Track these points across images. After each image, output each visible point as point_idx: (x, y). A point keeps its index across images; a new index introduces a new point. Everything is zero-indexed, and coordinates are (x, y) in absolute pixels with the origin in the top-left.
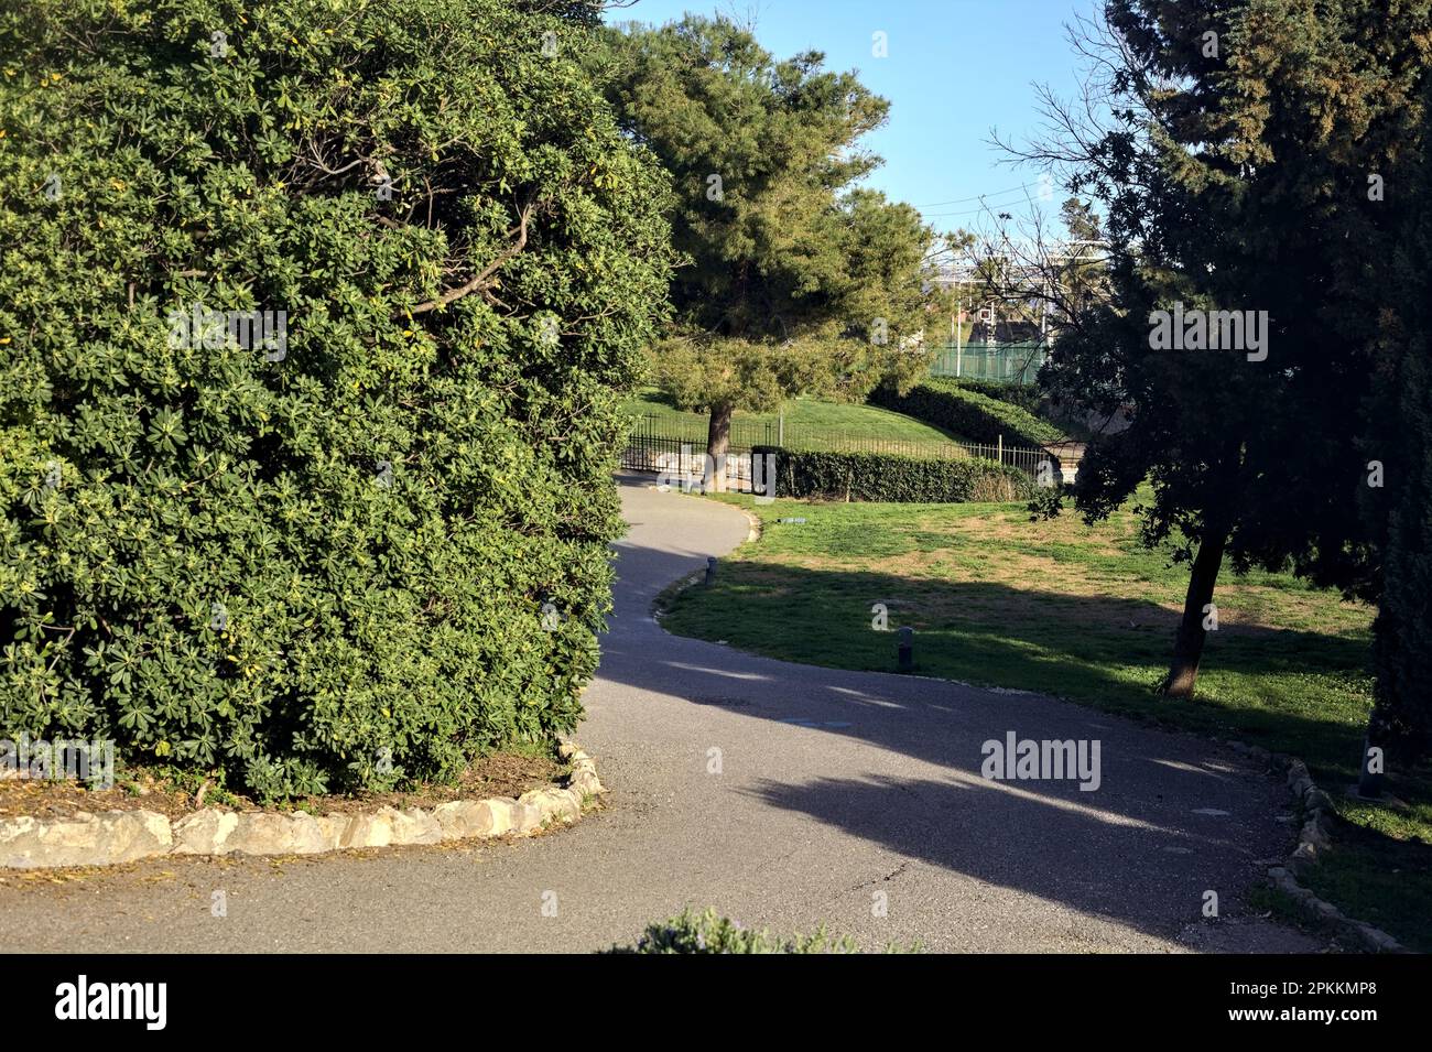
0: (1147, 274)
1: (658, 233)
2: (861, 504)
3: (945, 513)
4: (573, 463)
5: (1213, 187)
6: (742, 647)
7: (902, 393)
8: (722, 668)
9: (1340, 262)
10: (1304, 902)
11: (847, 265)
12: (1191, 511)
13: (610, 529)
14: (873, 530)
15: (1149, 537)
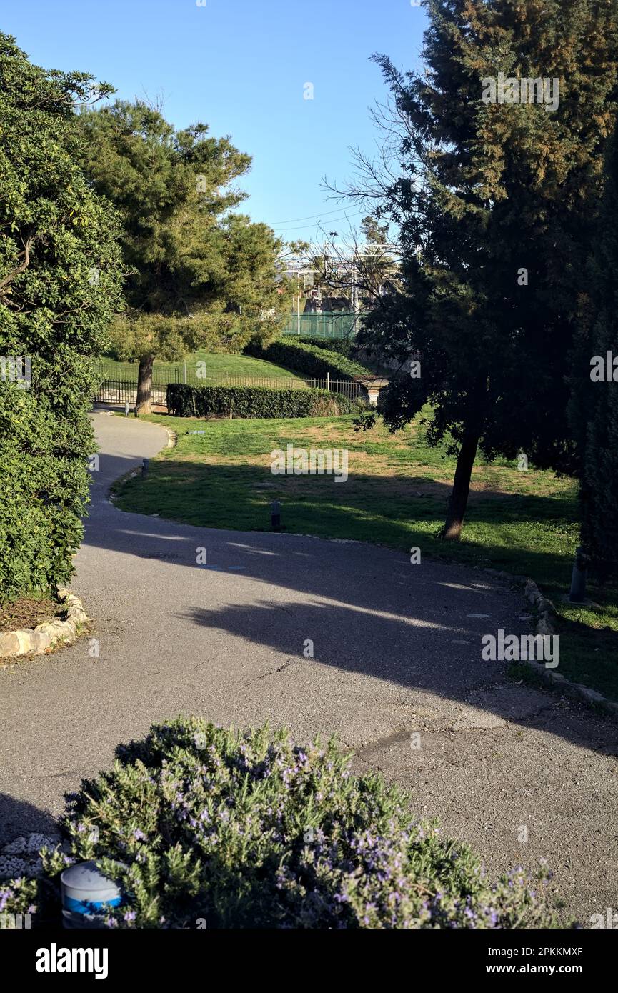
0: (428, 271)
1: (114, 253)
2: (240, 420)
3: (295, 425)
4: (63, 407)
5: (469, 215)
6: (169, 518)
7: (265, 348)
8: (157, 533)
9: (551, 262)
10: (543, 673)
11: (226, 264)
12: (459, 423)
13: (87, 449)
14: (249, 438)
15: (431, 440)
